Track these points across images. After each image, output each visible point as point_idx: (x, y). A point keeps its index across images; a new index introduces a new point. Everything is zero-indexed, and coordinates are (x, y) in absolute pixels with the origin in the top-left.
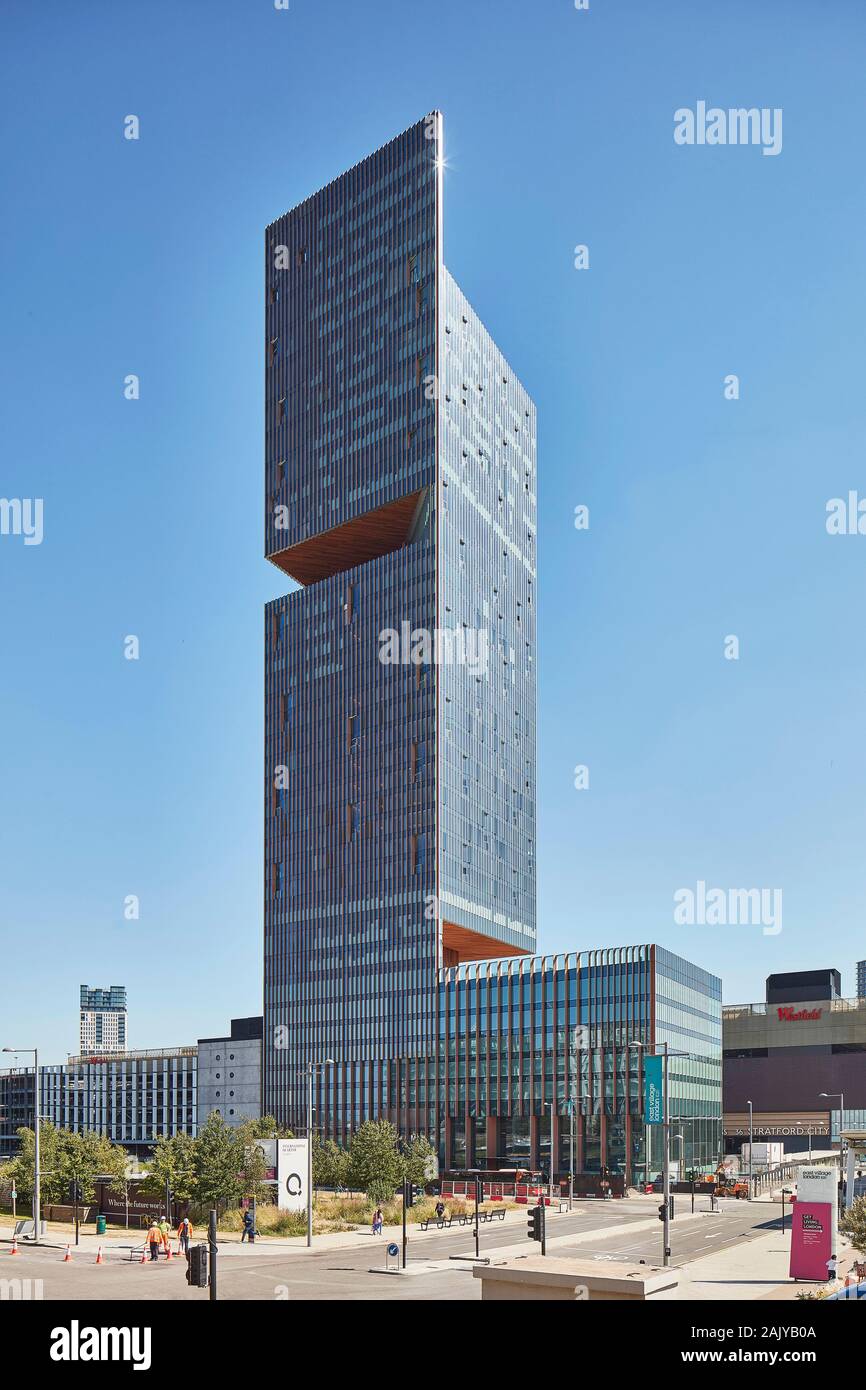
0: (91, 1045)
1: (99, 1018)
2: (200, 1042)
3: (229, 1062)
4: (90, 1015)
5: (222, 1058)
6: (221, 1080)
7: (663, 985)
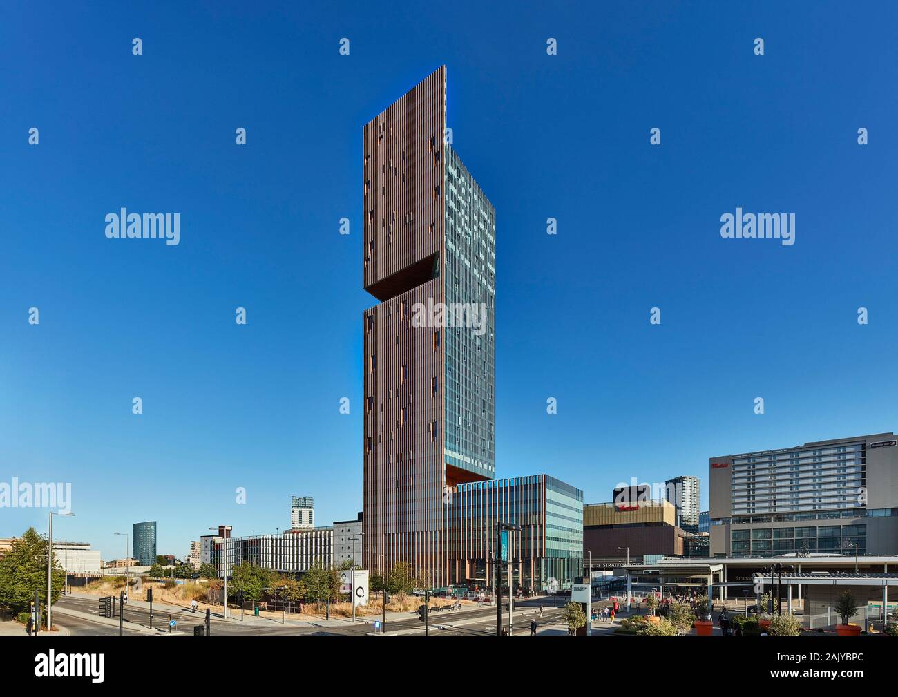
0: (297, 525)
1: (301, 512)
2: (334, 523)
3: (348, 533)
4: (296, 510)
5: (344, 530)
6: (344, 542)
7: (550, 494)
